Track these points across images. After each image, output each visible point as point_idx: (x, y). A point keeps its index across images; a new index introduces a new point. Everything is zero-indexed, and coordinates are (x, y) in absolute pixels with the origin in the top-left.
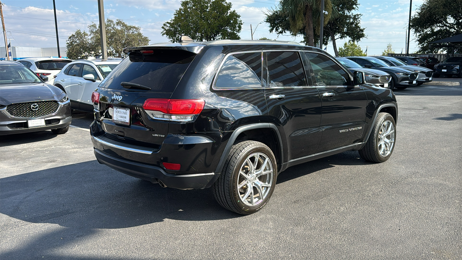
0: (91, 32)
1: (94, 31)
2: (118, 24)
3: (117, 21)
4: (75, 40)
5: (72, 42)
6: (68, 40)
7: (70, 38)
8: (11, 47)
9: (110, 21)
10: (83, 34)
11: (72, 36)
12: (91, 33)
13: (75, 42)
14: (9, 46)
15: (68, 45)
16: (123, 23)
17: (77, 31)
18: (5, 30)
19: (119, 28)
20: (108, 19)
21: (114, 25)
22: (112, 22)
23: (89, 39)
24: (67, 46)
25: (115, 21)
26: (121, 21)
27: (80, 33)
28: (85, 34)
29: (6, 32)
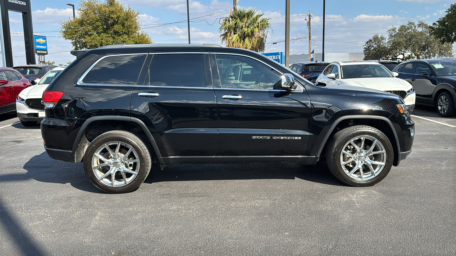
0: (390, 35)
1: (394, 34)
2: (419, 25)
3: (419, 23)
4: (371, 45)
5: (369, 46)
6: (365, 45)
7: (367, 43)
8: (314, 53)
9: (411, 23)
10: (380, 38)
11: (369, 41)
12: (390, 37)
13: (372, 47)
14: (313, 52)
15: (365, 49)
16: (426, 24)
17: (374, 35)
18: (310, 39)
19: (420, 30)
20: (409, 22)
21: (415, 27)
22: (413, 24)
23: (386, 43)
24: (364, 51)
25: (416, 23)
26: (423, 22)
27: (377, 37)
28: (382, 38)
29: (311, 40)
